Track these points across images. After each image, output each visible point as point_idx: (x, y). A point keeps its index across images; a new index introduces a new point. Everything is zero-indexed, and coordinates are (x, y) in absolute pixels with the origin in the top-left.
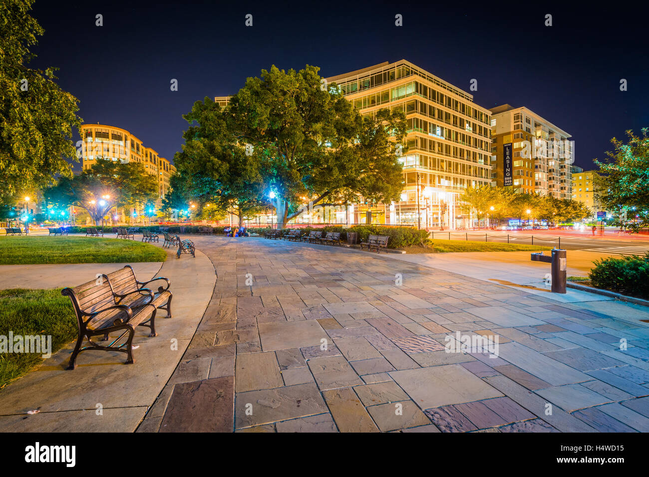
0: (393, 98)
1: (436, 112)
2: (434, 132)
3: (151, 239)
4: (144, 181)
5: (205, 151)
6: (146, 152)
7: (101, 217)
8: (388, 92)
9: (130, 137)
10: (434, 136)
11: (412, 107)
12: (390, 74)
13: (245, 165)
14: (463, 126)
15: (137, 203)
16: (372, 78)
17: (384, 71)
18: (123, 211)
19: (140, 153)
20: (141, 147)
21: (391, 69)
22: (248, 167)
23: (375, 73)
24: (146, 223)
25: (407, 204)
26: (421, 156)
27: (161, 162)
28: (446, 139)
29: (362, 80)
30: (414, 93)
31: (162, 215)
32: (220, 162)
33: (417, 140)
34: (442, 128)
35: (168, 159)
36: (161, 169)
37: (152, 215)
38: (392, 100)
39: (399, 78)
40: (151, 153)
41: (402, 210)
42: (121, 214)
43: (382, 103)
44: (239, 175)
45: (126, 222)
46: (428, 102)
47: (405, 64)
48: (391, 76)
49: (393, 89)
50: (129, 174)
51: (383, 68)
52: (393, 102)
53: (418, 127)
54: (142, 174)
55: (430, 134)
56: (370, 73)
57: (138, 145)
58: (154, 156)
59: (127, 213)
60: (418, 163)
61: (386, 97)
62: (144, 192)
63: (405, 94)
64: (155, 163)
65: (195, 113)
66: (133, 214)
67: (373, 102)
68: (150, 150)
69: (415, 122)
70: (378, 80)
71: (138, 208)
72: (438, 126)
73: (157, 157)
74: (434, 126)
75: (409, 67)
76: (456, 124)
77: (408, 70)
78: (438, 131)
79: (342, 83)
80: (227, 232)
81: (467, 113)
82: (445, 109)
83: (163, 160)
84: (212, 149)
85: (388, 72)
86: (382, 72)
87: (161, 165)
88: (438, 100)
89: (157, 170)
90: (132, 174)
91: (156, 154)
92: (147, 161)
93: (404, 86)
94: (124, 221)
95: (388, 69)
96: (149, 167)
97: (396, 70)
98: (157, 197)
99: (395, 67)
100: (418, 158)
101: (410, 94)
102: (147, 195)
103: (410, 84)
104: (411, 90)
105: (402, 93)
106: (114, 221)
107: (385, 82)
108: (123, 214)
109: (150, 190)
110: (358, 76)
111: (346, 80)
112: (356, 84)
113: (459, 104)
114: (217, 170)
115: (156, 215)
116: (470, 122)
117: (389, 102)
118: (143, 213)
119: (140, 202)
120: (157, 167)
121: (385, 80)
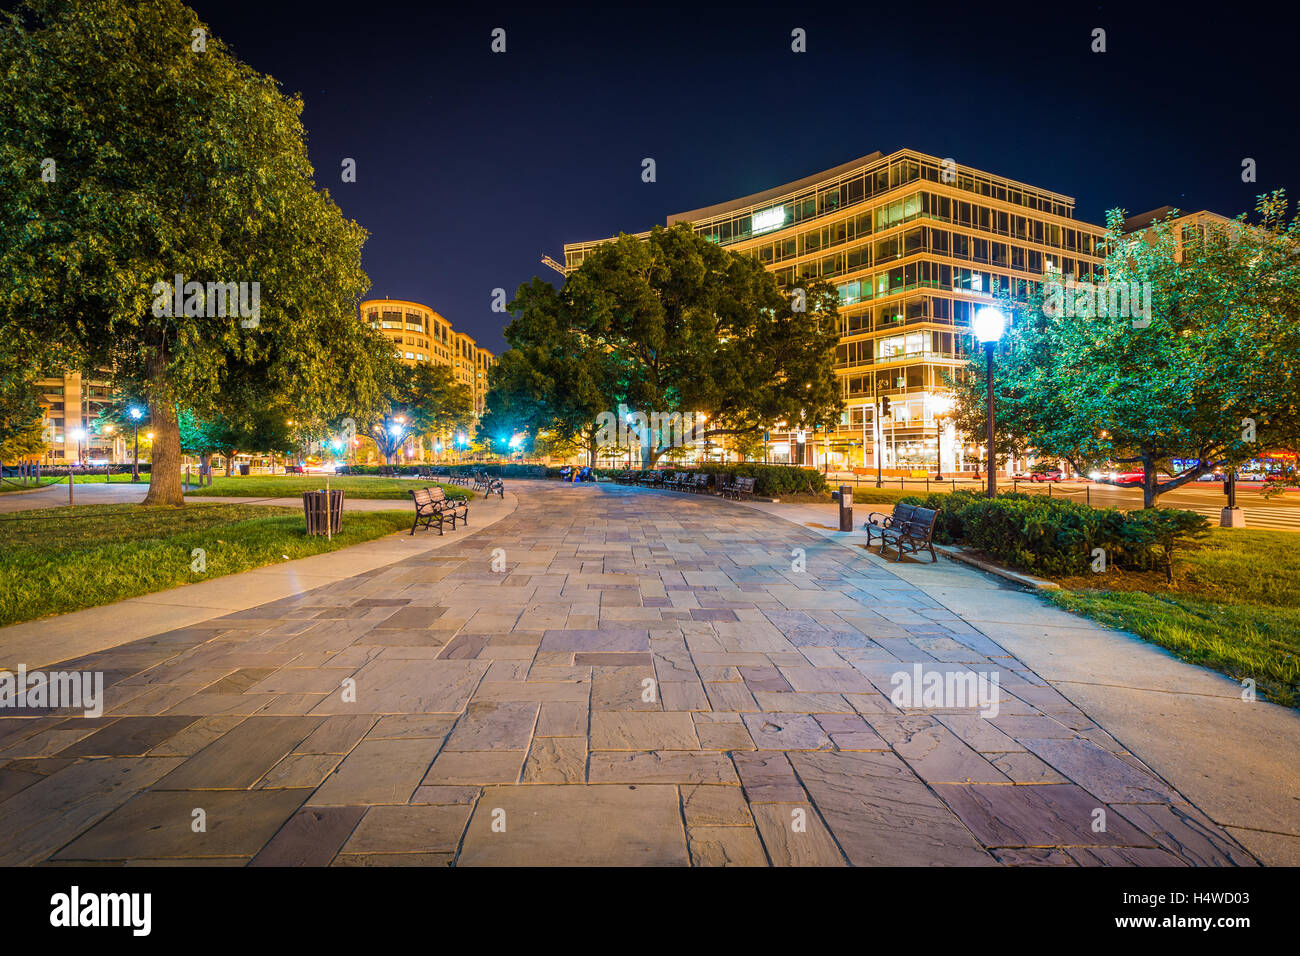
0: (880, 225)
1: (972, 246)
2: (967, 286)
3: (459, 481)
4: (454, 395)
5: (526, 362)
6: (457, 339)
7: (393, 452)
8: (870, 216)
9: (433, 317)
10: (966, 292)
11: (915, 241)
12: (879, 178)
13: (576, 379)
14: (1039, 266)
15: (443, 429)
16: (843, 189)
17: (866, 173)
18: (421, 441)
19: (448, 343)
20: (450, 332)
21: (879, 168)
22: (579, 384)
23: (850, 179)
24: (456, 459)
25: (907, 427)
26: (935, 334)
27: (479, 355)
28: (994, 296)
29: (824, 193)
30: (920, 215)
31: (479, 449)
32: (543, 377)
33: (925, 303)
34: (986, 277)
35: (490, 351)
36: (480, 367)
37: (465, 448)
38: (876, 231)
39: (895, 185)
40: (464, 342)
41: (897, 438)
42: (417, 446)
43: (858, 237)
44: (568, 393)
45: (425, 460)
46: (951, 228)
47: (907, 158)
48: (880, 182)
49: (880, 209)
50: (431, 385)
51: (864, 169)
52: (880, 233)
53: (929, 279)
54: (450, 384)
55: (957, 291)
56: (839, 178)
57: (444, 329)
58: (470, 345)
59: (427, 445)
60: (928, 347)
61: (865, 225)
62: (453, 412)
63: (902, 217)
64: (470, 359)
65: (520, 300)
66: (437, 447)
67: (842, 235)
68: (463, 337)
69: (922, 269)
70: (856, 192)
71: (443, 437)
72: (976, 272)
73: (473, 347)
74: (967, 273)
75: (918, 161)
76: (1022, 263)
77: (915, 167)
78: (977, 281)
79: (786, 202)
80: (564, 475)
81: (1047, 239)
82: (991, 237)
83: (483, 352)
84: (534, 358)
85: (875, 175)
86: (862, 175)
87: (479, 361)
88: (975, 222)
89: (473, 370)
90: (436, 385)
91: (472, 343)
92: (457, 355)
93: (899, 202)
94: (422, 457)
95: (875, 169)
96: (461, 365)
97: (890, 170)
98: (471, 418)
99: (887, 164)
100: (928, 338)
101: (912, 217)
102: (456, 416)
103: (911, 198)
104: (915, 208)
105: (897, 214)
106: (407, 458)
107: (869, 196)
108: (421, 447)
109: (462, 409)
110: (816, 187)
111: (794, 195)
112: (814, 201)
113: (1028, 223)
114: (538, 389)
115: (471, 448)
116: (1055, 258)
117: (870, 233)
118: (451, 444)
119: (446, 428)
120: (472, 365)
121: (868, 190)
